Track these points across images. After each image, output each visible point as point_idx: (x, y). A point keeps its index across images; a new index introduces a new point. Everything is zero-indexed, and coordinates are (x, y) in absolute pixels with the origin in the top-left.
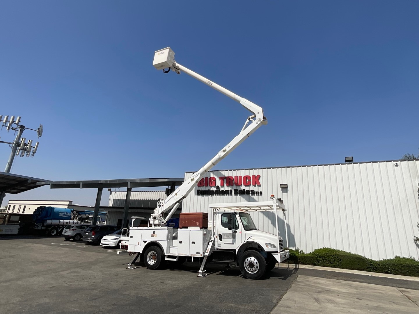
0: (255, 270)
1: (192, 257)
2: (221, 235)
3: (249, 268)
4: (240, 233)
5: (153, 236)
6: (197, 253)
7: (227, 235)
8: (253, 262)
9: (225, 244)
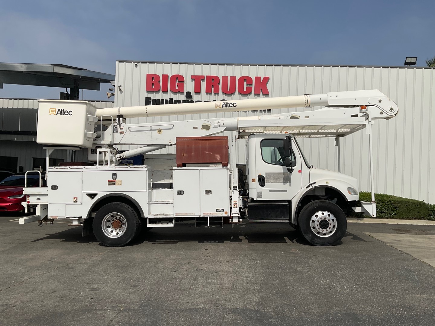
0: (331, 232)
1: (208, 217)
2: (263, 177)
3: (319, 229)
4: (299, 172)
5: (112, 183)
6: (217, 210)
7: (275, 177)
8: (327, 220)
9: (270, 191)
